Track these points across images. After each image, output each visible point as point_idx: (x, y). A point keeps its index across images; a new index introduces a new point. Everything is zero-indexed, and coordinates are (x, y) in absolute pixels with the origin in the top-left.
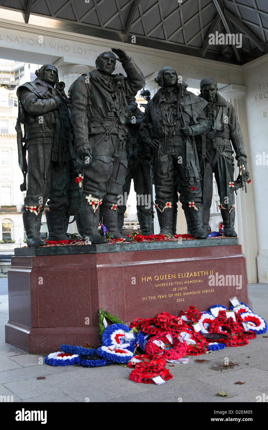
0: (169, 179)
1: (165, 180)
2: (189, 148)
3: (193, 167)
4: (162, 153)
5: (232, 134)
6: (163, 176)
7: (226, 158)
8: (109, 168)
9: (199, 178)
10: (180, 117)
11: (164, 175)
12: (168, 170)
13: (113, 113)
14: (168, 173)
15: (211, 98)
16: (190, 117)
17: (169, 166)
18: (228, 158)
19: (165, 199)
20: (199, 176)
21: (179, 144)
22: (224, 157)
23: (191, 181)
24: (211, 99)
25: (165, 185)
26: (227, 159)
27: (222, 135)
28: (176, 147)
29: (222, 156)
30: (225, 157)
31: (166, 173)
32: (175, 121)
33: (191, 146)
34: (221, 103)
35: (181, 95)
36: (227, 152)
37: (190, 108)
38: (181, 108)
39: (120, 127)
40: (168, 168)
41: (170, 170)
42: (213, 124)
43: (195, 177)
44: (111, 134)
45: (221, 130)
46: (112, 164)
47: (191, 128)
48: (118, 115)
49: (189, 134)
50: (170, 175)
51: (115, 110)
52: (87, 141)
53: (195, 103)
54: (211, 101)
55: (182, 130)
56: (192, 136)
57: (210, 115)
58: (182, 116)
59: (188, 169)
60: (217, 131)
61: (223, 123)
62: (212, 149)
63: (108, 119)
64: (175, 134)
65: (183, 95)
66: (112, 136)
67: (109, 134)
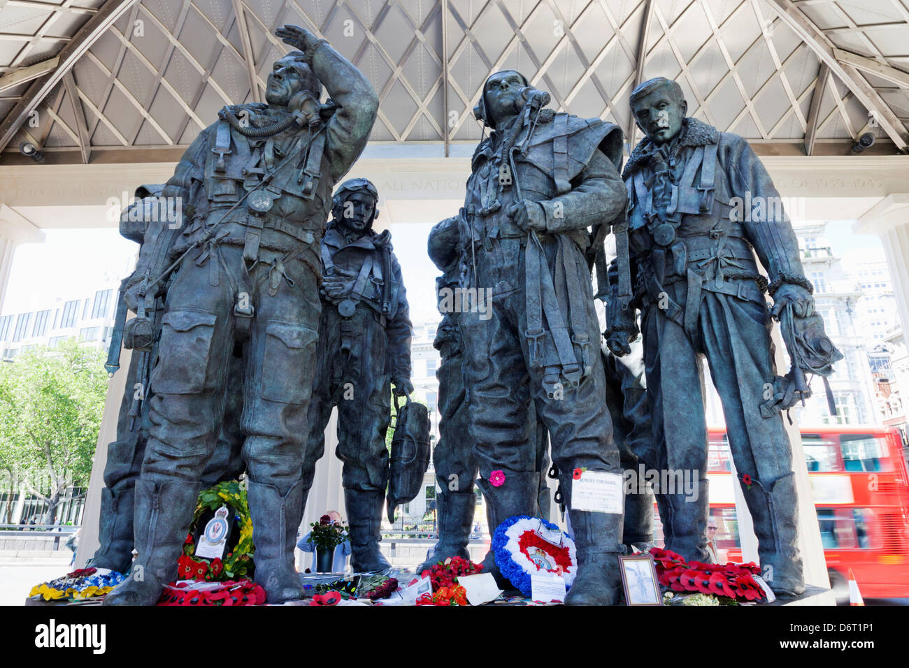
0: (496, 379)
2: (535, 267)
3: (554, 331)
7: (730, 299)
8: (193, 346)
9: (576, 367)
10: (508, 180)
11: (480, 370)
12: (489, 352)
14: (489, 359)
15: (663, 131)
16: (548, 176)
17: (490, 336)
18: (735, 298)
19: (493, 449)
20: (575, 361)
21: (511, 263)
22: (722, 298)
23: (548, 379)
25: (484, 400)
26: (733, 303)
27: (704, 228)
29: (714, 293)
30: (726, 295)
31: (483, 361)
32: (500, 196)
33: (544, 261)
34: (695, 138)
35: (523, 123)
36: (730, 280)
37: (549, 149)
38: (511, 154)
39: (254, 221)
40: (489, 344)
41: (496, 352)
42: (670, 200)
43: (561, 366)
44: (220, 243)
45: (697, 212)
46: (207, 336)
47: (540, 204)
48: (248, 189)
49: (530, 224)
50: (496, 367)
51: (238, 176)
52: (148, 273)
53: (569, 136)
54: (668, 141)
55: (512, 216)
56: (546, 229)
57: (662, 178)
58: (513, 177)
59: (533, 339)
60: (684, 215)
61: (703, 191)
62: (675, 278)
63: (220, 205)
64: (498, 234)
65: (527, 122)
66: (225, 249)
67: (211, 245)
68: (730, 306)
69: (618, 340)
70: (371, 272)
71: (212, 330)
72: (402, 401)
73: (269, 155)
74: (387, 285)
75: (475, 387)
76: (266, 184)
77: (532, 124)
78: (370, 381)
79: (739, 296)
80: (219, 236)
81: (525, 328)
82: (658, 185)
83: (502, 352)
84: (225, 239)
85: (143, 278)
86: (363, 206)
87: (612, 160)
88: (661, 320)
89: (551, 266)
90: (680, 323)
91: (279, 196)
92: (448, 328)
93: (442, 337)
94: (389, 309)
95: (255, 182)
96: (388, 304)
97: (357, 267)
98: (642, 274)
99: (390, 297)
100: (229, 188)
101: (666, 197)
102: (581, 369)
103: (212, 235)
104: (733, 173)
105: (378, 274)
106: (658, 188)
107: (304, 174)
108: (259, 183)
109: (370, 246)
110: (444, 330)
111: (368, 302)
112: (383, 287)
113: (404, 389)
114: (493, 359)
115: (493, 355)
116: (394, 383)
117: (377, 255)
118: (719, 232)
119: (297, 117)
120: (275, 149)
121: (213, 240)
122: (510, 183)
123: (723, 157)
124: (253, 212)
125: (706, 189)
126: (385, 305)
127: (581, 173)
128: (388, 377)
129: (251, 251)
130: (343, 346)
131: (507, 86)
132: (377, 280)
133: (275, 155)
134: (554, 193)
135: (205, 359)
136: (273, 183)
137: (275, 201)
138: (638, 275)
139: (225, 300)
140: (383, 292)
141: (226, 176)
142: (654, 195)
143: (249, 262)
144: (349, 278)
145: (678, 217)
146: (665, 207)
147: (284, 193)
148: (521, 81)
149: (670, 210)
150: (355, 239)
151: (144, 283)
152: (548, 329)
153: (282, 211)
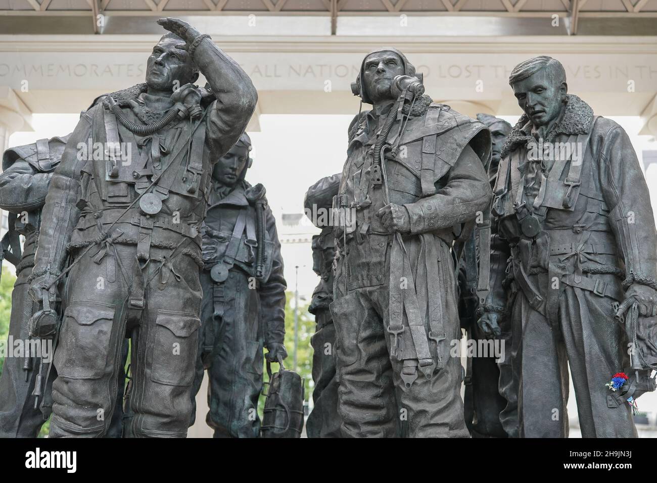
0: (362, 365)
1: (349, 369)
2: (399, 269)
3: (413, 328)
4: (342, 288)
5: (611, 215)
6: (345, 358)
7: (587, 293)
8: (97, 338)
9: (430, 361)
10: (378, 180)
11: (348, 355)
12: (357, 339)
13: (123, 186)
14: (357, 346)
15: (540, 114)
16: (416, 176)
17: (359, 325)
18: (591, 292)
19: (359, 428)
20: (429, 355)
21: (378, 259)
22: (579, 293)
23: (406, 370)
24: (540, 117)
25: (352, 382)
26: (590, 298)
27: (568, 222)
28: (372, 267)
29: (572, 287)
30: (583, 290)
31: (351, 347)
32: (372, 193)
33: (407, 264)
34: (570, 126)
35: (396, 117)
36: (589, 275)
37: (419, 149)
38: (382, 152)
39: (144, 222)
40: (358, 332)
41: (365, 339)
42: (539, 190)
43: (417, 360)
44: (115, 243)
45: (562, 208)
46: (107, 327)
47: (405, 207)
48: (139, 192)
49: (395, 228)
50: (364, 354)
51: (130, 179)
52: (49, 267)
53: (438, 135)
54: (546, 124)
55: (380, 217)
56: (410, 232)
57: (534, 166)
58: (382, 176)
59: (393, 334)
60: (550, 209)
61: (569, 186)
62: (538, 269)
63: (113, 205)
64: (368, 230)
65: (400, 117)
66: (120, 248)
67: (107, 244)
68: (587, 301)
69: (488, 321)
70: (245, 231)
71: (111, 322)
72: (275, 368)
73: (155, 153)
74: (261, 246)
75: (344, 370)
76: (156, 184)
77: (405, 118)
78: (243, 349)
79: (595, 292)
80: (114, 236)
81: (388, 323)
82: (530, 172)
83: (370, 339)
84: (120, 239)
85: (45, 272)
86: (236, 159)
87: (480, 156)
88: (525, 308)
89: (414, 267)
90: (542, 313)
91: (166, 197)
92: (323, 295)
93: (317, 304)
94: (263, 273)
95: (144, 183)
96: (262, 266)
97: (230, 226)
98: (511, 260)
99: (264, 260)
100: (122, 189)
101: (536, 187)
102: (435, 364)
103: (108, 235)
104: (602, 165)
105: (252, 235)
106: (530, 176)
107: (188, 171)
108: (148, 185)
109: (244, 202)
110: (319, 297)
111: (242, 265)
112: (257, 248)
113: (277, 354)
114: (361, 346)
115: (361, 342)
116: (267, 348)
117: (250, 211)
118: (582, 227)
119: (179, 110)
120: (161, 147)
121: (109, 240)
122: (380, 182)
123: (595, 148)
124: (143, 214)
125: (572, 184)
126: (259, 269)
127: (448, 173)
128: (261, 341)
129: (144, 249)
130: (215, 313)
131: (383, 71)
132: (250, 241)
133: (161, 152)
134: (420, 195)
135: (105, 348)
136: (161, 183)
137: (163, 201)
138: (508, 260)
139: (120, 295)
140: (257, 254)
141: (119, 179)
142: (527, 181)
143: (142, 260)
144: (222, 240)
145: (544, 210)
146: (535, 196)
147: (171, 192)
148: (399, 62)
149: (537, 202)
150: (227, 193)
151: (46, 277)
152: (408, 325)
153: (169, 209)
